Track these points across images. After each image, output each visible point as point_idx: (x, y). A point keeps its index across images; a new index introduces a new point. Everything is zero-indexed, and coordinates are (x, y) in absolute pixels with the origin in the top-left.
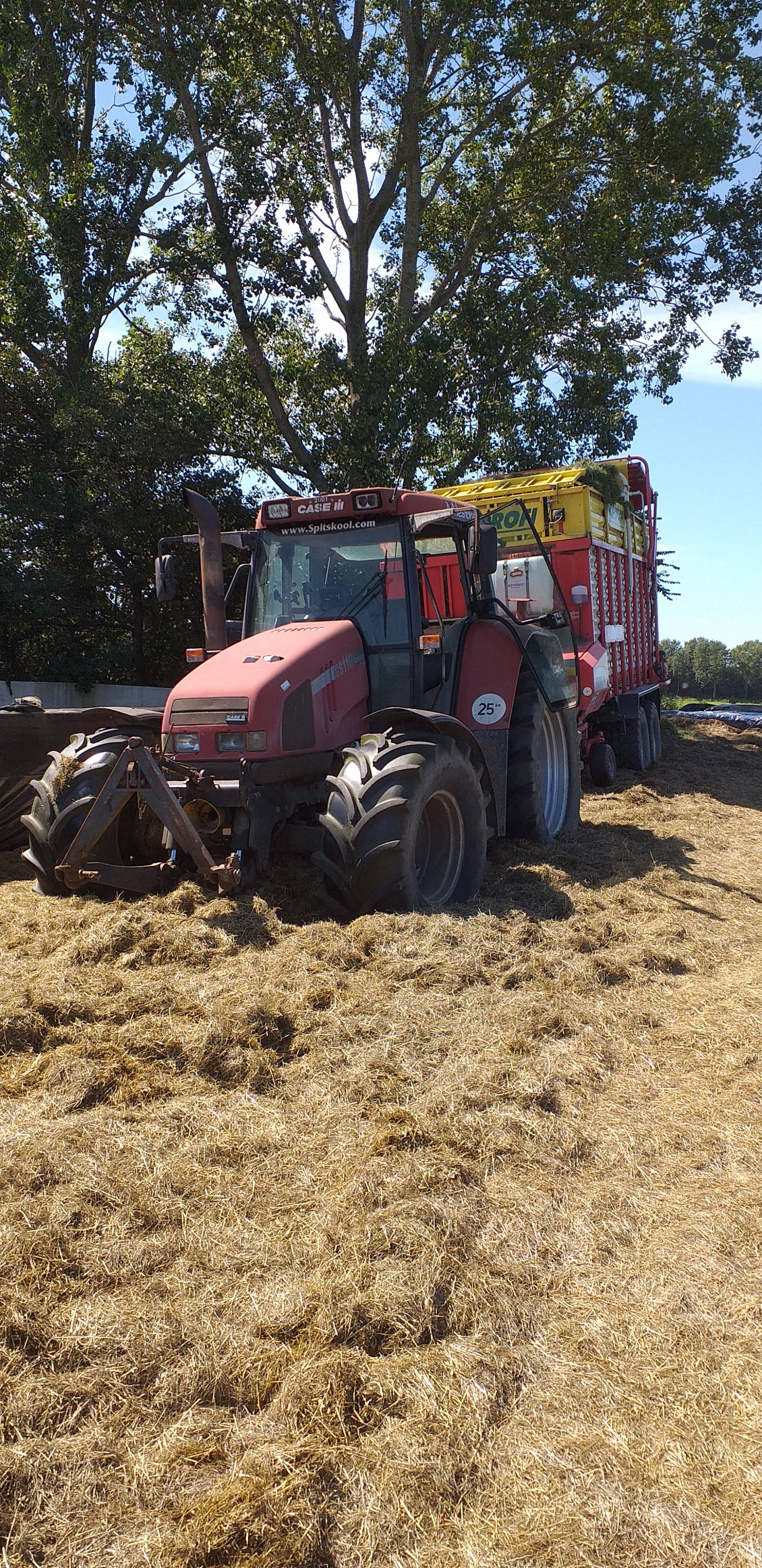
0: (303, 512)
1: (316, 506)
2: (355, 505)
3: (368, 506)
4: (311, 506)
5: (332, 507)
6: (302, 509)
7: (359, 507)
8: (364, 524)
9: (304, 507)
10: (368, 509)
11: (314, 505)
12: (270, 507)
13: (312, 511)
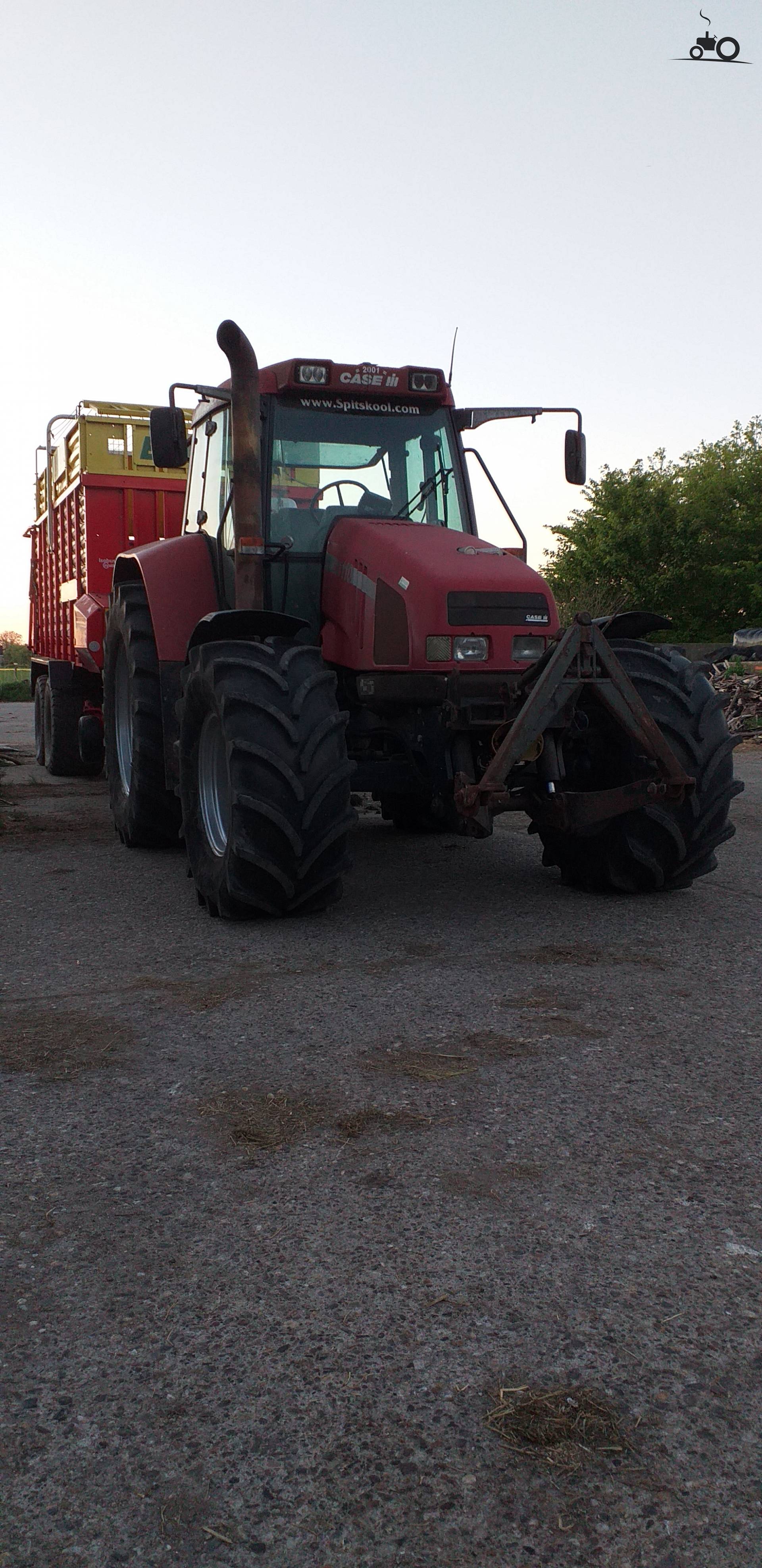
0: (348, 381)
1: (365, 377)
2: (410, 384)
3: (424, 387)
4: (357, 376)
5: (384, 381)
6: (346, 378)
7: (414, 387)
8: (406, 410)
9: (349, 375)
10: (423, 391)
11: (361, 374)
12: (302, 368)
13: (359, 382)
